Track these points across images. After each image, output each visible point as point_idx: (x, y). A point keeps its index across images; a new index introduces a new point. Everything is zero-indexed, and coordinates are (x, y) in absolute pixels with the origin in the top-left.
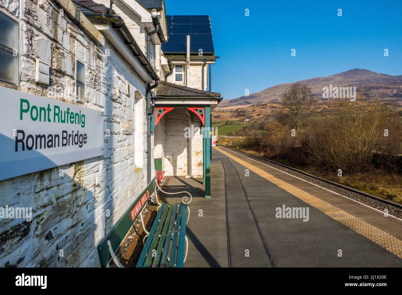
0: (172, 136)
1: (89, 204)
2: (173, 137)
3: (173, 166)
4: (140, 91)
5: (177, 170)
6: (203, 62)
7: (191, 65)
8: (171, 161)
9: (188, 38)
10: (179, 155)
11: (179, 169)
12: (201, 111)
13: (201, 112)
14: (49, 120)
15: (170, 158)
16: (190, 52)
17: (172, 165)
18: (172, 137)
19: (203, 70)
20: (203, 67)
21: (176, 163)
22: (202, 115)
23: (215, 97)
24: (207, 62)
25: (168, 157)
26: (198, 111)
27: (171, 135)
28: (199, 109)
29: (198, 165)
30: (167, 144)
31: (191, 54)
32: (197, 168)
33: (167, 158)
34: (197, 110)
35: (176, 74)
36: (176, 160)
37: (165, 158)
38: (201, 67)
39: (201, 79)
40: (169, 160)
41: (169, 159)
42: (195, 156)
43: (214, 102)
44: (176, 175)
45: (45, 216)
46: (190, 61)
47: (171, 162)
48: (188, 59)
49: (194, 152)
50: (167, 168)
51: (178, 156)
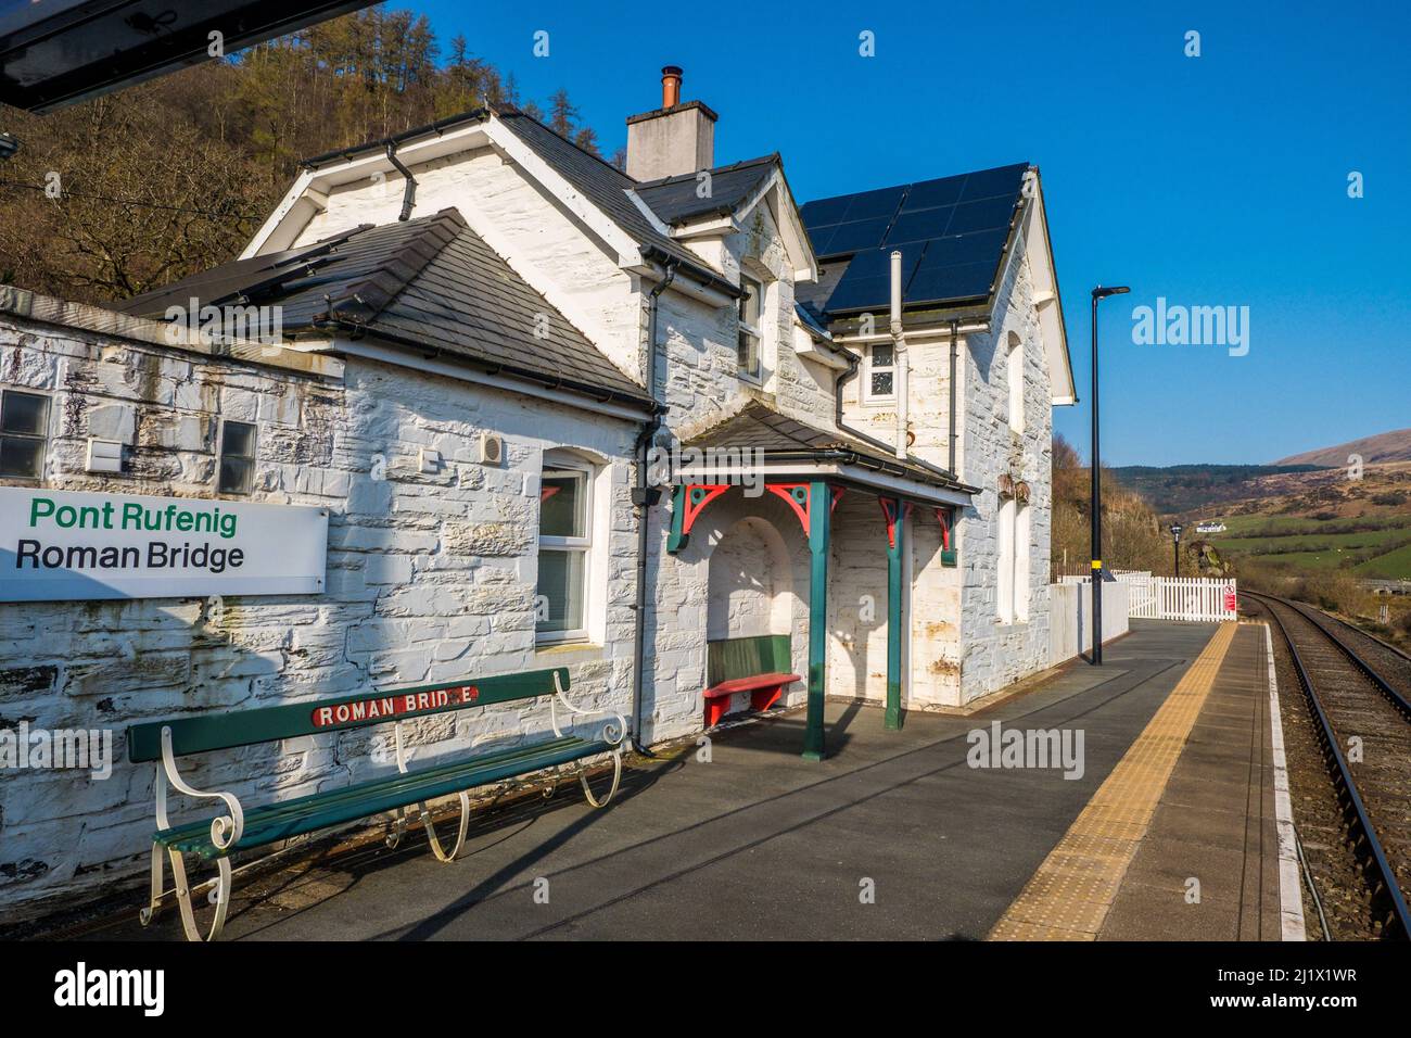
0: (855, 568)
1: (259, 682)
2: (857, 571)
3: (854, 665)
4: (582, 448)
5: (869, 679)
6: (949, 330)
7: (910, 341)
8: (851, 648)
9: (896, 260)
10: (875, 629)
11: (873, 676)
12: (800, 495)
13: (800, 497)
14: (108, 526)
15: (848, 637)
16: (902, 300)
17: (852, 660)
18: (854, 571)
19: (953, 356)
20: (954, 345)
21: (866, 655)
22: (804, 506)
23: (827, 453)
24: (959, 329)
25: (840, 633)
26: (795, 493)
27: (851, 564)
28: (796, 488)
29: (933, 669)
30: (840, 593)
31: (905, 310)
32: (930, 679)
33: (837, 636)
34: (790, 491)
35: (873, 374)
36: (864, 647)
37: (833, 638)
38: (947, 345)
39: (947, 384)
40: (845, 644)
41: (845, 640)
42: (925, 637)
43: (826, 466)
44: (864, 694)
45: (90, 671)
46: (904, 330)
47: (848, 650)
48: (896, 326)
49: (924, 624)
50: (837, 670)
51: (871, 634)
